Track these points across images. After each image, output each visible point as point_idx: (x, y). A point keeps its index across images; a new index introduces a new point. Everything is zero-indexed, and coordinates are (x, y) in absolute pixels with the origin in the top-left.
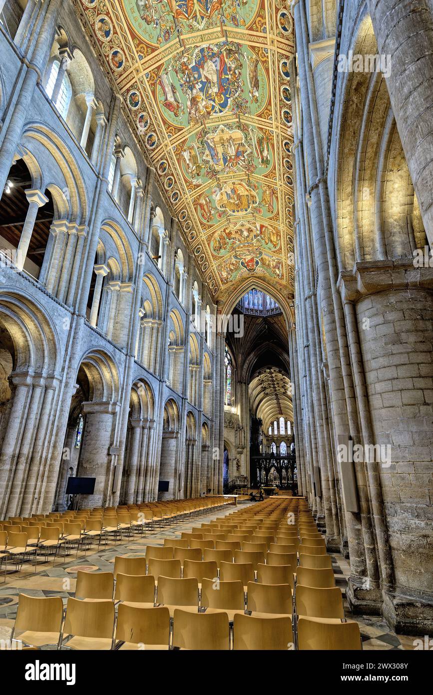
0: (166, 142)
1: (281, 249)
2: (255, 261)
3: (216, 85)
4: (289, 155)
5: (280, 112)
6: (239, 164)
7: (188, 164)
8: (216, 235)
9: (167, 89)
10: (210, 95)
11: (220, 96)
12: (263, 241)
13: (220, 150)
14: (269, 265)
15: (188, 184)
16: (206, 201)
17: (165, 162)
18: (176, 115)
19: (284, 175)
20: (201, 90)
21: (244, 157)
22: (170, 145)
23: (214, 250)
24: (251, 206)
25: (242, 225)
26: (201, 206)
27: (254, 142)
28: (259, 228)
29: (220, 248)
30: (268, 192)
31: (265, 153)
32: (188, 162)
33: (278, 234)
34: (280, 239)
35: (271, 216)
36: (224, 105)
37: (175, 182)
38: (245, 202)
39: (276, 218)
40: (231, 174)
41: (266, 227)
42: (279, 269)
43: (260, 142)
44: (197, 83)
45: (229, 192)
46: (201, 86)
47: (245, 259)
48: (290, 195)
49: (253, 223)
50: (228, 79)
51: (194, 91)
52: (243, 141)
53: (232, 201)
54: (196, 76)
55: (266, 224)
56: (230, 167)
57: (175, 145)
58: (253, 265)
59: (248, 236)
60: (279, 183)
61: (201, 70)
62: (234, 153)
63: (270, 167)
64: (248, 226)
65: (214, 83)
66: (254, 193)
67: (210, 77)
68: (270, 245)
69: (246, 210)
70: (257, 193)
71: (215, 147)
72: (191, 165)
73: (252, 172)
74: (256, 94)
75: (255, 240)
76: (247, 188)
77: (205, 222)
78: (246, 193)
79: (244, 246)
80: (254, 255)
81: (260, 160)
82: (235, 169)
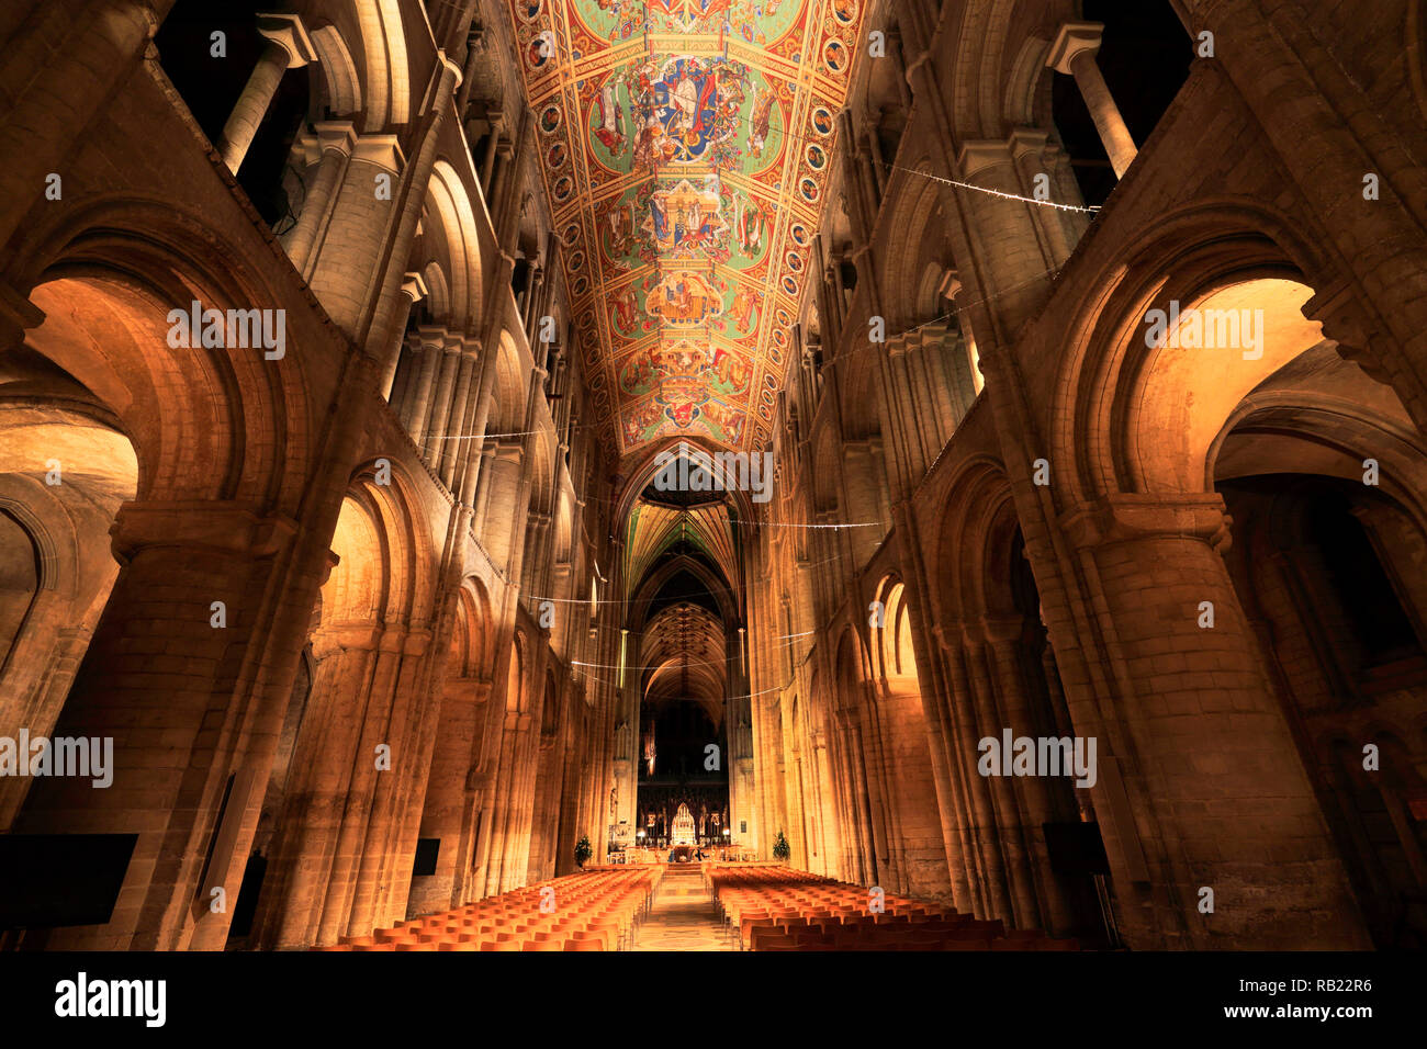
0: (585, 193)
1: (748, 394)
2: (693, 408)
3: (691, 118)
4: (799, 248)
5: (798, 180)
6: (701, 245)
7: (614, 235)
8: (635, 357)
9: (607, 111)
10: (677, 131)
11: (695, 136)
12: (717, 377)
13: (673, 218)
14: (718, 418)
15: (606, 267)
16: (630, 298)
17: (578, 226)
18: (613, 153)
19: (782, 275)
20: (664, 120)
21: (712, 235)
22: (591, 198)
23: (626, 384)
24: (706, 316)
25: (684, 346)
26: (621, 306)
27: (739, 215)
28: (713, 354)
29: (637, 381)
30: (744, 298)
31: (754, 237)
32: (614, 231)
33: (748, 369)
34: (750, 378)
35: (742, 336)
36: (697, 151)
37: (586, 262)
38: (697, 307)
39: (751, 342)
40: (685, 260)
41: (727, 354)
42: (736, 427)
43: (749, 218)
44: (659, 109)
45: (673, 288)
46: (664, 114)
47: (675, 404)
48: (785, 309)
49: (704, 345)
50: (713, 113)
51: (651, 120)
52: (717, 212)
53: (674, 304)
54: (660, 98)
55: (727, 348)
56: (683, 248)
57: (599, 200)
58: (687, 417)
59: (689, 366)
60: (769, 286)
61: (671, 90)
62: (697, 227)
63: (759, 259)
64: (693, 347)
65: (688, 114)
66: (717, 295)
67: (683, 103)
68: (728, 385)
69: (697, 322)
70: (724, 297)
71: (666, 212)
72: (618, 237)
73: (723, 262)
74: (760, 145)
75: (701, 374)
76: (707, 285)
77: (620, 333)
78: (704, 293)
79: (679, 381)
80: (695, 400)
81: (743, 245)
82: (693, 251)
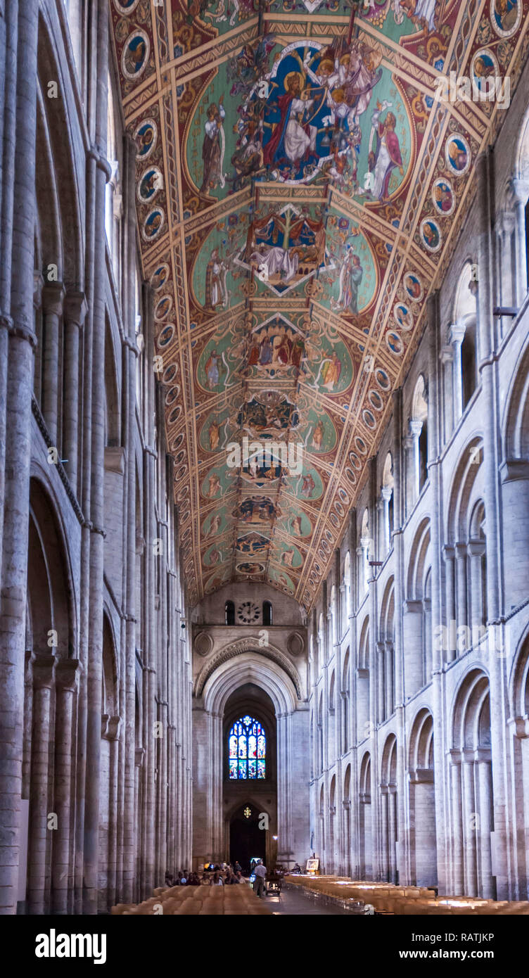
36: (290, 64)
44: (330, 125)
46: (325, 120)
54: (326, 140)
